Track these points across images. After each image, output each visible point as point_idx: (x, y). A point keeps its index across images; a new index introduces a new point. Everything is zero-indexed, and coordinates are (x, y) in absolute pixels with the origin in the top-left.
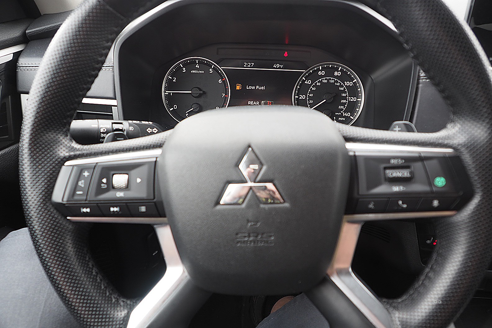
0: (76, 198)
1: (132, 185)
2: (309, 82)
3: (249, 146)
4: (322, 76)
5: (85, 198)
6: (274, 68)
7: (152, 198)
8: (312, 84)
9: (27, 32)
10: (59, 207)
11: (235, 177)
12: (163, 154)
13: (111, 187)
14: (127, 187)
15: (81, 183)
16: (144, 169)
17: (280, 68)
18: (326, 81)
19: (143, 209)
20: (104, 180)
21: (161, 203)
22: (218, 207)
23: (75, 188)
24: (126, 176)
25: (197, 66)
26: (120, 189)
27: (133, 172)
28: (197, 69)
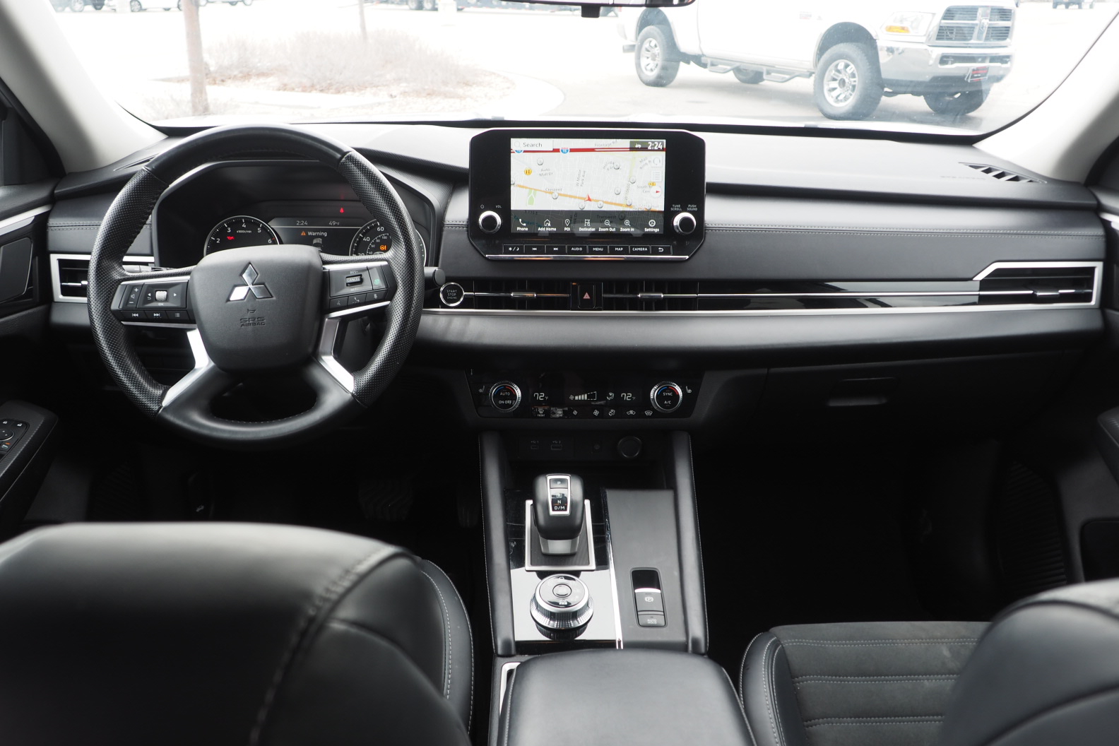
0: (129, 306)
1: (170, 299)
2: (367, 239)
3: (250, 263)
4: (381, 233)
5: (135, 306)
6: (330, 226)
7: (185, 307)
8: (371, 241)
9: (56, 192)
10: (115, 313)
11: (239, 283)
12: (191, 278)
13: (154, 299)
14: (166, 300)
15: (133, 296)
16: (179, 287)
17: (336, 225)
18: (385, 238)
19: (178, 315)
20: (150, 295)
21: (192, 311)
22: (229, 303)
23: (128, 299)
24: (166, 293)
25: (244, 226)
26: (161, 301)
27: (171, 290)
28: (243, 229)
